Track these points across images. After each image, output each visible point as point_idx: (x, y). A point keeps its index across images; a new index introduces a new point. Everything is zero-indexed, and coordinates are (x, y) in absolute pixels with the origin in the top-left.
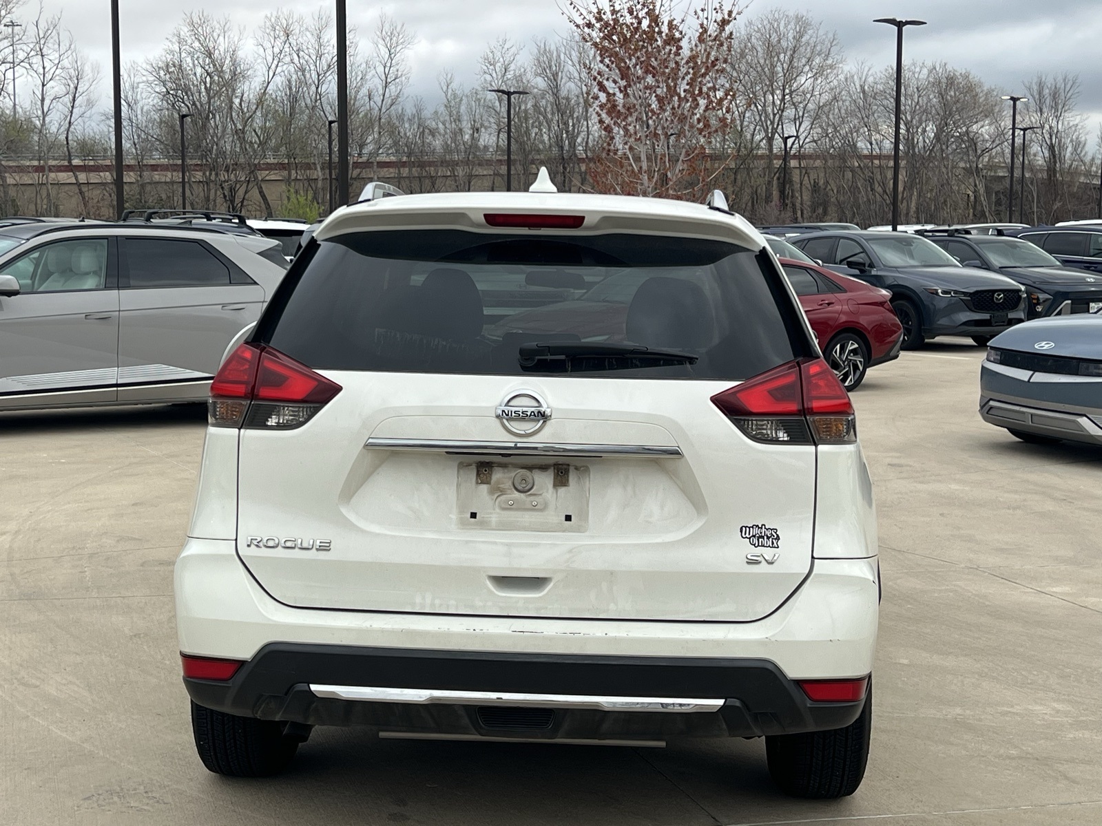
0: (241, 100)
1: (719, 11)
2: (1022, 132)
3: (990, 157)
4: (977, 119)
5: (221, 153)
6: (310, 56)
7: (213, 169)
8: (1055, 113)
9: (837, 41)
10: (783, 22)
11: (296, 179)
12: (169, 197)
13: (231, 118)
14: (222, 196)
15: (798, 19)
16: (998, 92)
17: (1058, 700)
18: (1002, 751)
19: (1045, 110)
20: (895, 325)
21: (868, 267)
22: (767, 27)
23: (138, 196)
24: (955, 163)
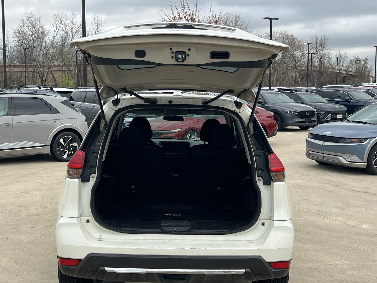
0: (45, 43)
1: (215, 18)
2: (311, 55)
3: (300, 63)
4: (295, 50)
5: (39, 62)
6: (69, 28)
7: (36, 67)
8: (321, 48)
9: (249, 24)
10: (231, 17)
11: (65, 70)
12: (20, 77)
13: (42, 49)
14: (39, 76)
15: (236, 16)
16: (302, 41)
17: (344, 260)
18: (328, 279)
19: (318, 47)
20: (275, 124)
21: (264, 103)
22: (226, 19)
23: (9, 77)
24: (288, 65)
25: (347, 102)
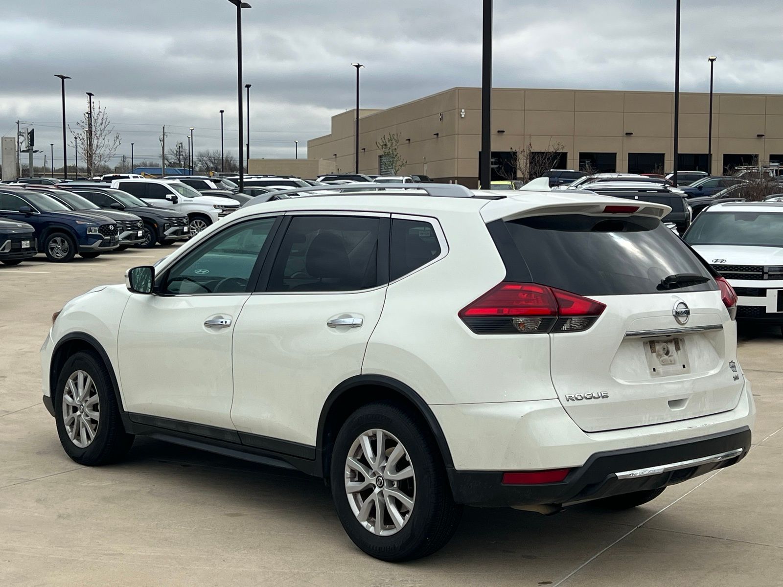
25: (24, 216)
